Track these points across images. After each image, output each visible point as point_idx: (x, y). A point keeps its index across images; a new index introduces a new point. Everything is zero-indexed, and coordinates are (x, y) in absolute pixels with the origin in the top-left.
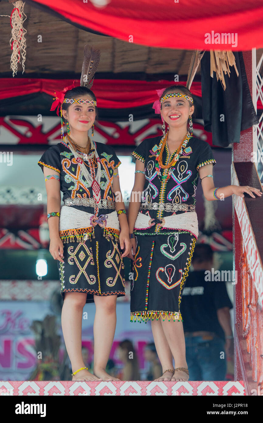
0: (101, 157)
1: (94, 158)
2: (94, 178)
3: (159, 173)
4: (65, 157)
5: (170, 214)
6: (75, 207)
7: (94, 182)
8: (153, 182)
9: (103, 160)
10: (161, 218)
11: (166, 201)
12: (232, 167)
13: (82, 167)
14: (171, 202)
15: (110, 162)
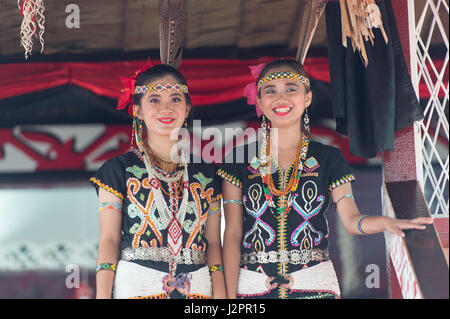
0: (192, 180)
1: (181, 182)
2: (174, 214)
3: (271, 204)
4: (132, 175)
5: (299, 267)
6: (138, 262)
7: (173, 220)
8: (263, 218)
9: (195, 186)
10: (285, 276)
11: (290, 247)
12: (384, 190)
13: (157, 194)
14: (298, 248)
15: (205, 190)
